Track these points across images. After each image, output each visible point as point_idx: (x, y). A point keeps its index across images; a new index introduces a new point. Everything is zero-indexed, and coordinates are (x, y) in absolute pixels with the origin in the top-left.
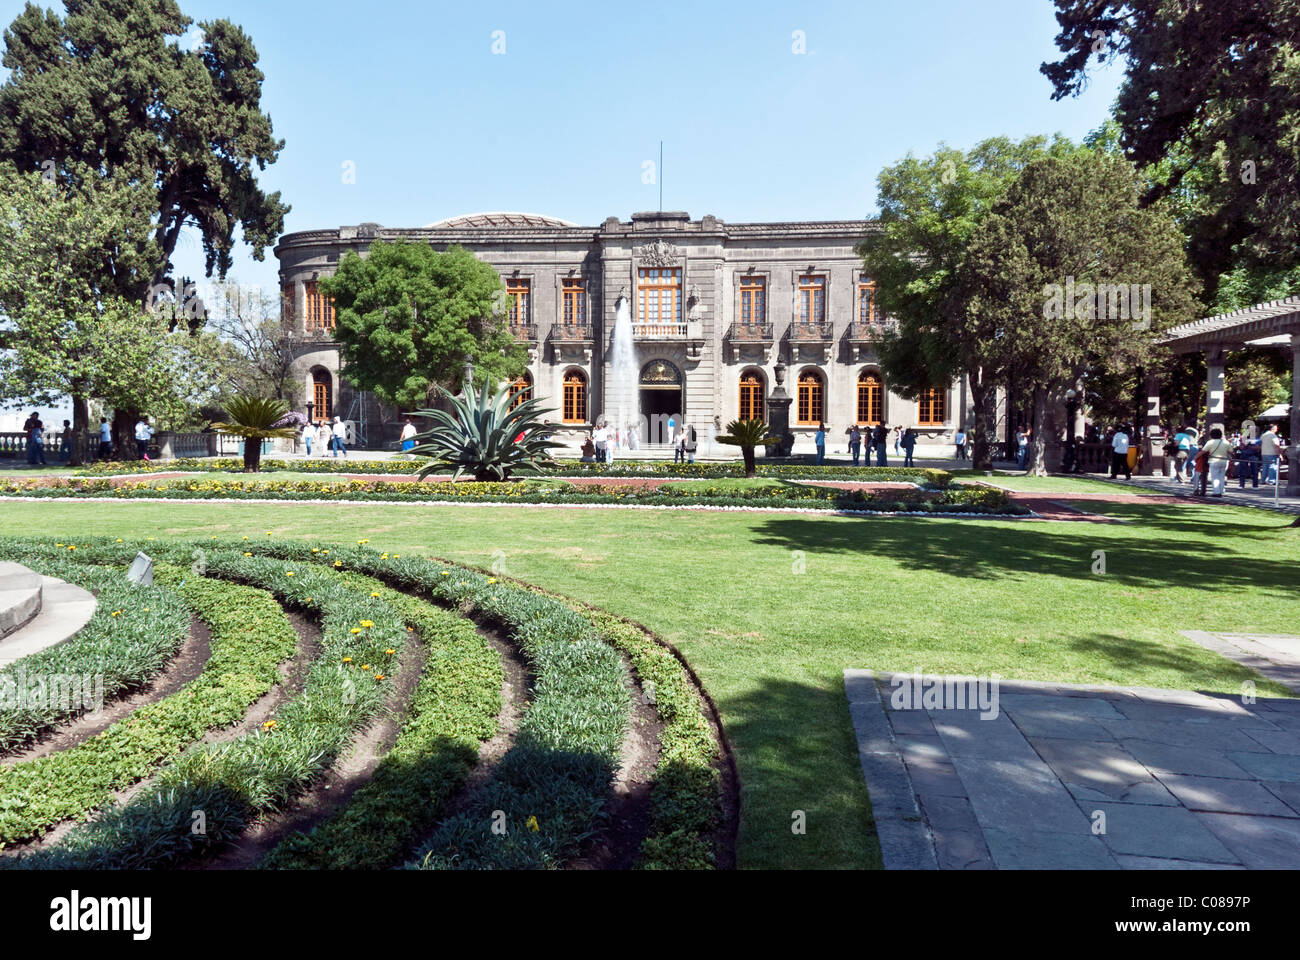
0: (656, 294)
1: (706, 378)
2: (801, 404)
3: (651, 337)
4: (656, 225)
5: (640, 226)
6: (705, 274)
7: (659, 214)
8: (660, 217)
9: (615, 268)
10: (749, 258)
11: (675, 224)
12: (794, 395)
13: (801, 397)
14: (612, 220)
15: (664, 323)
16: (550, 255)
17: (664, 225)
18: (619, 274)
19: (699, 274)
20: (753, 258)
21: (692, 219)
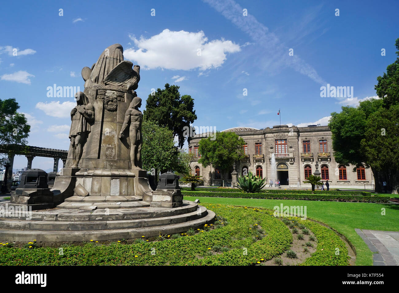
0: (280, 146)
1: (295, 167)
2: (322, 174)
3: (279, 157)
4: (279, 128)
5: (274, 129)
6: (293, 140)
7: (280, 126)
8: (280, 127)
9: (269, 140)
10: (305, 136)
11: (285, 128)
12: (320, 172)
13: (322, 172)
14: (268, 128)
15: (283, 153)
16: (252, 136)
17: (281, 128)
18: (270, 141)
19: (291, 140)
20: (306, 136)
21: (289, 127)
